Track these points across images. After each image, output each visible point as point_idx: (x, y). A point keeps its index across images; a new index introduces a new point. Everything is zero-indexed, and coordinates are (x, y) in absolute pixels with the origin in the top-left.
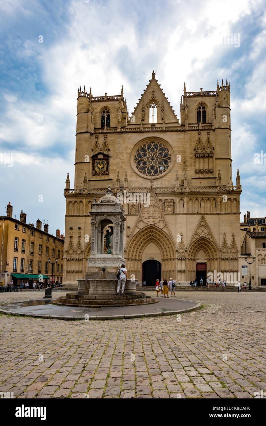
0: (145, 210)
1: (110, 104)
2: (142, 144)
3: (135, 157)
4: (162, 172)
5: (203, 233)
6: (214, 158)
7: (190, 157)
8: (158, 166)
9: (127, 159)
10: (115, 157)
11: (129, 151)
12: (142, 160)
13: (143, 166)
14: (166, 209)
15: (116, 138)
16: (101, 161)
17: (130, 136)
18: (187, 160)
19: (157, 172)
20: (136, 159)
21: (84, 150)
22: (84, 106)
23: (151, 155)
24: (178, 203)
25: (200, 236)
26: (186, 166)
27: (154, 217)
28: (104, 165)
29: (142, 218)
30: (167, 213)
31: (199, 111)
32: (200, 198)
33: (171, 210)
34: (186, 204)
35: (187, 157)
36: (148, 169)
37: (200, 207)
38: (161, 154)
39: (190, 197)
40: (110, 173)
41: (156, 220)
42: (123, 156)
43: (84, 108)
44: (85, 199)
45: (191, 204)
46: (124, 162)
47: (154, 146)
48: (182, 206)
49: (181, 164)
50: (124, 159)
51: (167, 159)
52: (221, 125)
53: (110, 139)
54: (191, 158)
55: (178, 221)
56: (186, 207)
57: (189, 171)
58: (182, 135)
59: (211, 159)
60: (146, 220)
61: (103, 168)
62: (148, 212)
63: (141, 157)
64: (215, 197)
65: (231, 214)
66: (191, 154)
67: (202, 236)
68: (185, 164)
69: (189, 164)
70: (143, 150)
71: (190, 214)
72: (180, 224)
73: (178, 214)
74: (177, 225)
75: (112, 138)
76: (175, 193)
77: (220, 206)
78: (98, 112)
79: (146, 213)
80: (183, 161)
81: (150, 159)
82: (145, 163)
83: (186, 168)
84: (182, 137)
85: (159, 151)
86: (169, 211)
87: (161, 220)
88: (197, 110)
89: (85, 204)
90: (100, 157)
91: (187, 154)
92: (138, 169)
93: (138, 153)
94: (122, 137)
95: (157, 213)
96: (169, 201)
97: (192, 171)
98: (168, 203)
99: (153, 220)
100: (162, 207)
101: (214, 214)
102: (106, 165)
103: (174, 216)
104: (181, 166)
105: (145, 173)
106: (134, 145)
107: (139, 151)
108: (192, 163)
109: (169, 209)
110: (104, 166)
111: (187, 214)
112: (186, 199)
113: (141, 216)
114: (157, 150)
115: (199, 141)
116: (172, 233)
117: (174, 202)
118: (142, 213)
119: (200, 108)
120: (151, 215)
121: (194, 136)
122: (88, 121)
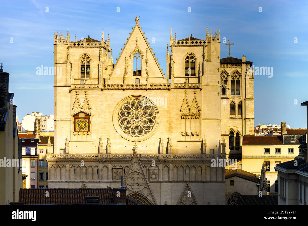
0: (129, 177)
1: (90, 52)
2: (126, 102)
3: (119, 115)
4: (147, 132)
5: (188, 202)
6: (201, 119)
8: (143, 125)
9: (110, 119)
10: (97, 116)
11: (112, 110)
12: (126, 119)
13: (128, 126)
14: (151, 176)
15: (97, 95)
16: (82, 120)
17: (113, 93)
18: (172, 122)
19: (142, 132)
20: (119, 118)
21: (63, 106)
22: (62, 55)
23: (136, 113)
24: (163, 170)
26: (171, 127)
27: (138, 184)
28: (85, 124)
29: (126, 185)
30: (151, 180)
31: (187, 61)
32: (184, 165)
33: (156, 178)
34: (170, 171)
35: (172, 118)
36: (132, 129)
37: (185, 174)
38: (145, 113)
39: (175, 164)
40: (92, 134)
41: (141, 187)
42: (105, 116)
43: (62, 58)
44: (67, 164)
45: (175, 171)
46: (107, 122)
47: (138, 103)
48: (166, 173)
49: (167, 126)
50: (107, 119)
51: (152, 118)
52: (209, 81)
53: (91, 96)
54: (177, 119)
55: (162, 189)
56: (170, 174)
57: (174, 133)
58: (166, 93)
59: (198, 121)
60: (130, 187)
61: (85, 127)
62: (133, 179)
63: (124, 115)
64: (200, 164)
65: (215, 183)
66: (177, 114)
68: (171, 125)
69: (175, 126)
70: (127, 108)
71: (175, 182)
72: (165, 193)
73: (163, 182)
74: (162, 192)
75: (94, 95)
76: (159, 160)
77: (205, 174)
78: (77, 60)
79: (130, 179)
81: (134, 118)
82: (129, 123)
83: (171, 130)
84: (167, 96)
85: (143, 109)
86: (153, 179)
87: (146, 188)
88: (185, 61)
89: (67, 169)
90: (82, 115)
91: (172, 114)
92: (121, 128)
93: (121, 111)
94: (104, 94)
95: (141, 179)
96: (154, 168)
97: (178, 133)
98: (152, 170)
99: (138, 187)
100: (147, 173)
101: (198, 183)
102: (88, 125)
103: (159, 184)
105: (129, 133)
106: (116, 104)
107: (122, 109)
108: (178, 125)
109: (154, 177)
110: (85, 126)
111: (171, 182)
112: (171, 165)
113: (125, 183)
114: (141, 108)
115: (186, 101)
116: (157, 201)
117: (159, 169)
118: (126, 180)
119: (188, 57)
120: (136, 182)
121: (180, 95)
122: (66, 73)
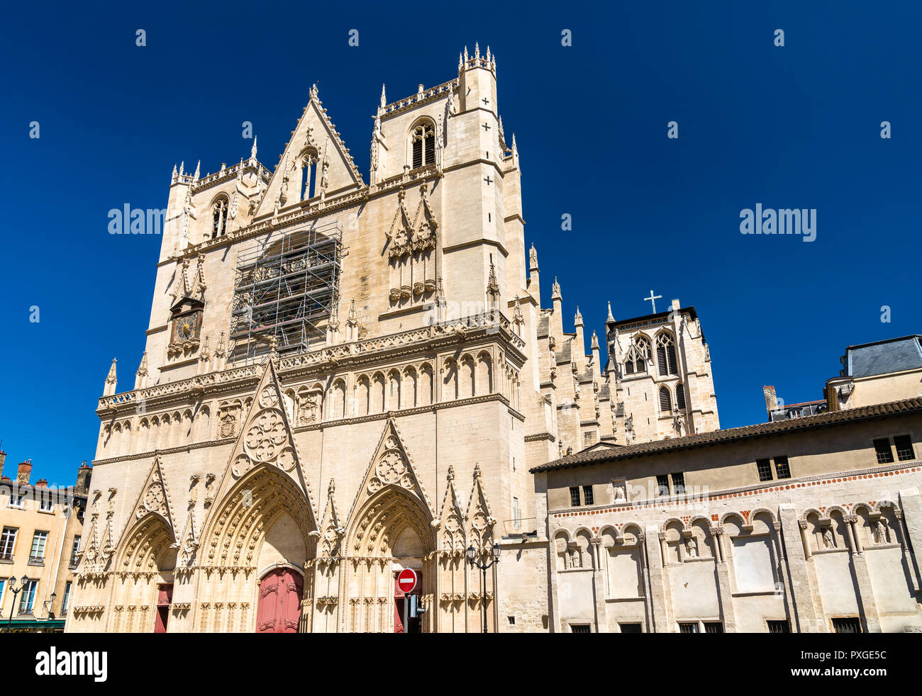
0: (254, 425)
1: (228, 186)
5: (393, 474)
6: (439, 249)
7: (377, 261)
10: (215, 301)
14: (301, 413)
15: (221, 257)
16: (187, 317)
17: (250, 245)
18: (369, 274)
21: (164, 299)
24: (330, 392)
25: (384, 484)
26: (366, 287)
27: (272, 442)
29: (244, 448)
30: (302, 424)
31: (417, 140)
32: (386, 370)
34: (349, 391)
35: (369, 263)
37: (387, 393)
39: (361, 371)
41: (277, 448)
43: (175, 209)
44: (134, 415)
45: (365, 391)
48: (341, 400)
49: (355, 285)
53: (210, 262)
54: (380, 264)
55: (326, 446)
56: (349, 400)
57: (373, 298)
59: (432, 255)
60: (254, 452)
61: (189, 332)
62: (261, 429)
64: (427, 359)
65: (471, 403)
67: (389, 483)
68: (365, 282)
69: (374, 281)
71: (359, 420)
72: (332, 454)
73: (327, 425)
74: (325, 456)
75: (214, 260)
76: (320, 366)
77: (439, 383)
78: (205, 210)
79: (256, 432)
80: (360, 277)
83: (366, 292)
84: (360, 217)
86: (307, 420)
87: (287, 449)
88: (412, 141)
90: (186, 308)
91: (370, 255)
95: (280, 428)
96: (311, 390)
97: (382, 297)
98: (305, 398)
99: (270, 450)
101: (422, 411)
103: (319, 432)
104: (356, 291)
108: (383, 276)
109: (308, 413)
110: (192, 328)
112: (350, 378)
113: (242, 443)
116: (311, 481)
117: (321, 392)
118: (245, 435)
119: (419, 133)
120: (267, 436)
121: (389, 204)
122: (177, 234)
